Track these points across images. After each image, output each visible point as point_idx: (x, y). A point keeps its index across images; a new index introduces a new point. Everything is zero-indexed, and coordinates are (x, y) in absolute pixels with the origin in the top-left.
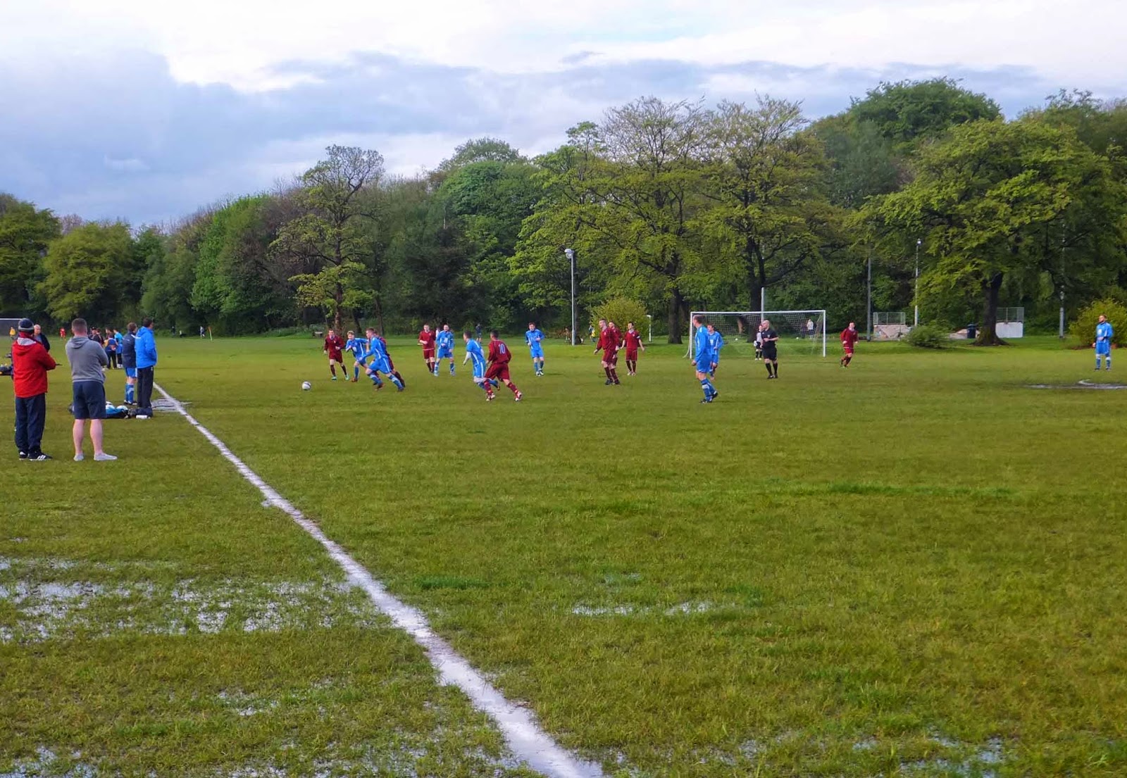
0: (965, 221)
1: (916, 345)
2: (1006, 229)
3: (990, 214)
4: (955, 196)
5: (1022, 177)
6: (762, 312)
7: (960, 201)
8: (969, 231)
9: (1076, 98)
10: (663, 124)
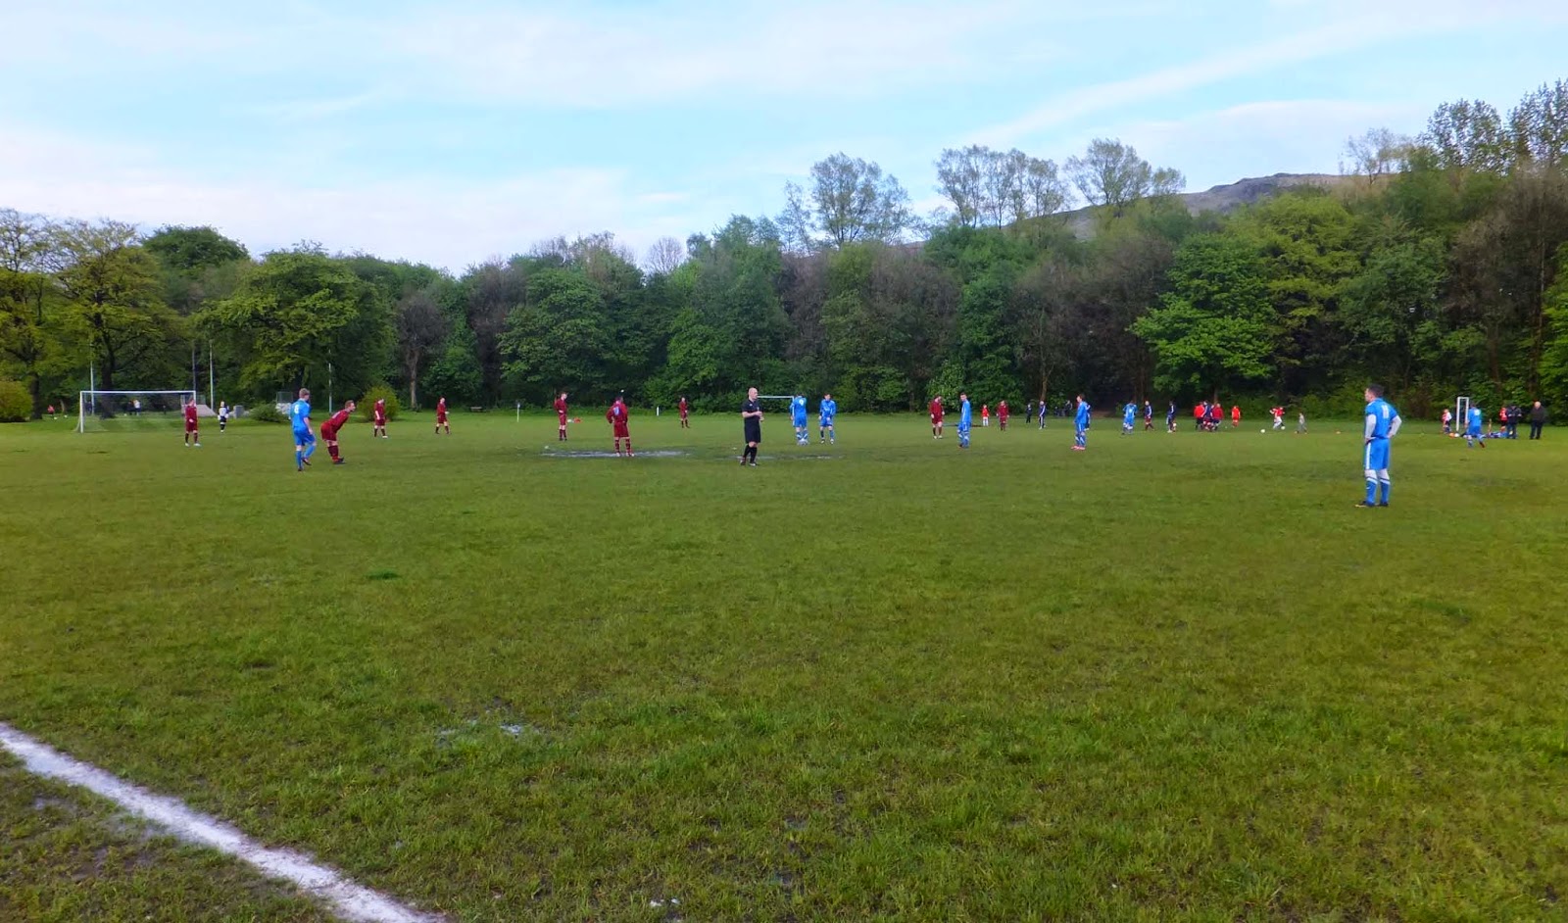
0: (283, 324)
1: (260, 419)
2: (314, 331)
3: (302, 319)
4: (275, 305)
5: (321, 293)
6: (92, 392)
7: (280, 307)
8: (287, 332)
9: (312, 247)
10: (19, 230)
